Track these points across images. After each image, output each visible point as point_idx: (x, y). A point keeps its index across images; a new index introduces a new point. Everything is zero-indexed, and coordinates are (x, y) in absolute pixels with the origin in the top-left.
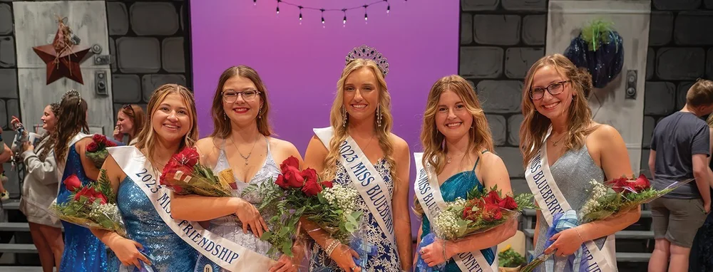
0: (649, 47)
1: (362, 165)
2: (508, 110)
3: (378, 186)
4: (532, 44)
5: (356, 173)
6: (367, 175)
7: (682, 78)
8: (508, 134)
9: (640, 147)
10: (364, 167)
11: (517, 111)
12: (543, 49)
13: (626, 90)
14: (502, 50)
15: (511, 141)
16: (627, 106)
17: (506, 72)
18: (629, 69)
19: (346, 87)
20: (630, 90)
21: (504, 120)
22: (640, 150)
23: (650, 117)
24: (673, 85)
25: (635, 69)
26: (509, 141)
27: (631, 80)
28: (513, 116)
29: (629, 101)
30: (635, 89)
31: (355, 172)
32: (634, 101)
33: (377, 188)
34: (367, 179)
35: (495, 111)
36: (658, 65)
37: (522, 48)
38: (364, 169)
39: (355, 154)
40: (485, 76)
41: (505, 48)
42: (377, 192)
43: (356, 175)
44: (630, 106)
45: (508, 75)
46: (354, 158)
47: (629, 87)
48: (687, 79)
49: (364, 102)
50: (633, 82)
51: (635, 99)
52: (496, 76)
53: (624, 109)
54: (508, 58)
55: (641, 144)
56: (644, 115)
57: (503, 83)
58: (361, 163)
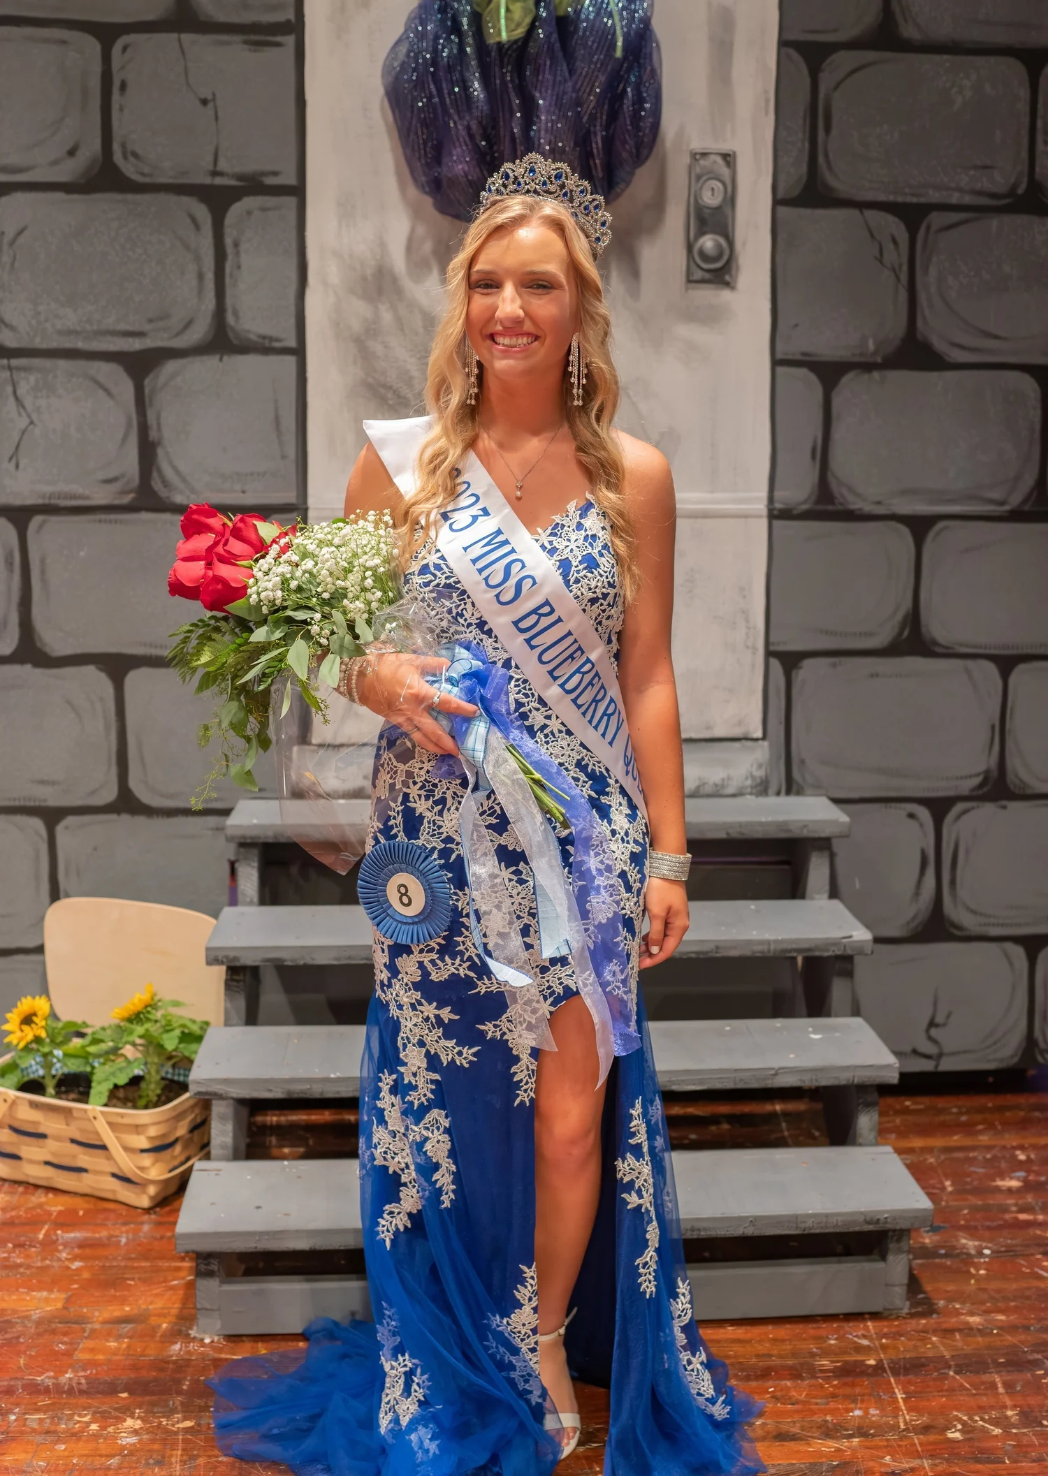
0: (783, 43)
1: (500, 538)
2: (140, 334)
3: (547, 603)
4: (235, 19)
5: (480, 564)
6: (516, 568)
7: (934, 196)
8: (148, 451)
9: (761, 507)
10: (506, 542)
11: (177, 343)
12: (290, 40)
13: (690, 248)
14: (92, 46)
15: (165, 483)
16: (692, 316)
17: (118, 158)
18: (697, 145)
19: (474, 277)
20: (708, 242)
21: (126, 387)
22: (763, 523)
23: (803, 372)
24: (894, 226)
25: (725, 147)
26: (157, 485)
27: (711, 198)
28: (171, 366)
29: (708, 295)
30: (731, 243)
31: (474, 561)
32: (726, 294)
33: (546, 609)
34: (512, 581)
35: (81, 345)
36: (828, 130)
37: (186, 38)
38: (506, 549)
39: (480, 505)
40: (20, 170)
41: (107, 34)
42: (545, 622)
43: (480, 571)
44: (712, 317)
45: (129, 169)
46: (475, 518)
47: (701, 233)
48: (955, 198)
49: (528, 326)
50: (718, 209)
51: (729, 285)
52: (66, 172)
53: (684, 331)
54: (123, 86)
55: (763, 493)
56: (776, 363)
57: (106, 205)
58: (499, 532)
